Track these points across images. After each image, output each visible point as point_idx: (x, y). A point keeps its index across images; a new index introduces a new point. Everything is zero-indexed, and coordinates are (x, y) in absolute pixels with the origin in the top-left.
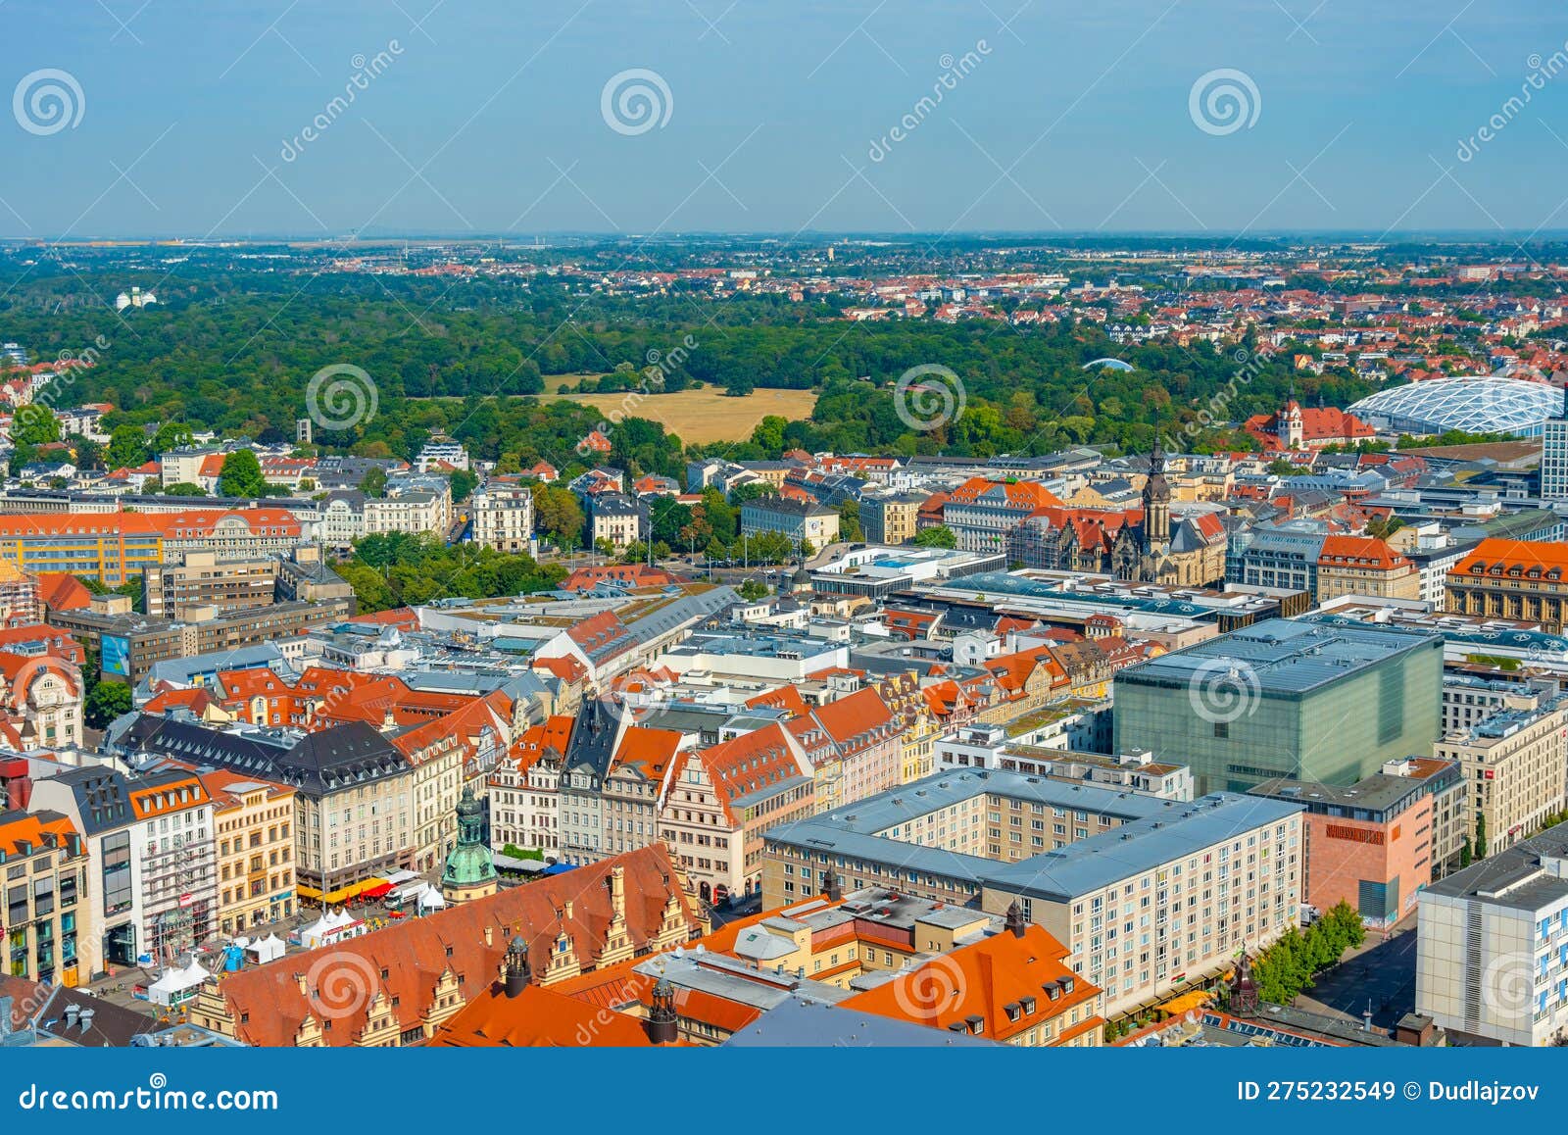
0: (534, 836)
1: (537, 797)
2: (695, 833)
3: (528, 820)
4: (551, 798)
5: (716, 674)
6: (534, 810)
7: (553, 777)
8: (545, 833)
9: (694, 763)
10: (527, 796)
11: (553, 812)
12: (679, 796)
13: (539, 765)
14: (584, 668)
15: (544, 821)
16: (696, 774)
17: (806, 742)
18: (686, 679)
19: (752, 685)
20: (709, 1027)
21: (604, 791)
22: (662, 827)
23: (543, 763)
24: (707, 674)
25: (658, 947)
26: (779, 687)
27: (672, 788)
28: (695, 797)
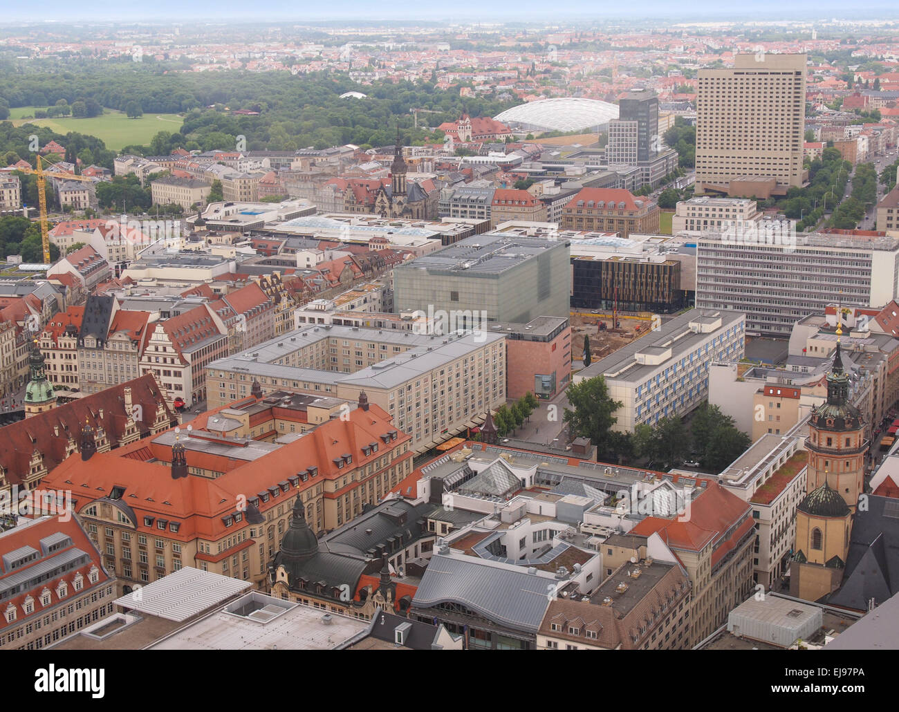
0: (63, 377)
1: (64, 353)
2: (162, 369)
3: (59, 368)
4: (72, 353)
5: (159, 280)
6: (63, 361)
7: (73, 342)
8: (69, 375)
9: (159, 329)
10: (58, 353)
11: (74, 362)
12: (151, 348)
13: (64, 335)
14: (79, 280)
15: (70, 368)
16: (160, 336)
17: (222, 315)
18: (142, 284)
19: (181, 284)
20: (199, 468)
21: (105, 348)
22: (141, 367)
23: (67, 334)
24: (153, 280)
25: (153, 433)
26: (198, 285)
27: (146, 344)
28: (161, 349)
